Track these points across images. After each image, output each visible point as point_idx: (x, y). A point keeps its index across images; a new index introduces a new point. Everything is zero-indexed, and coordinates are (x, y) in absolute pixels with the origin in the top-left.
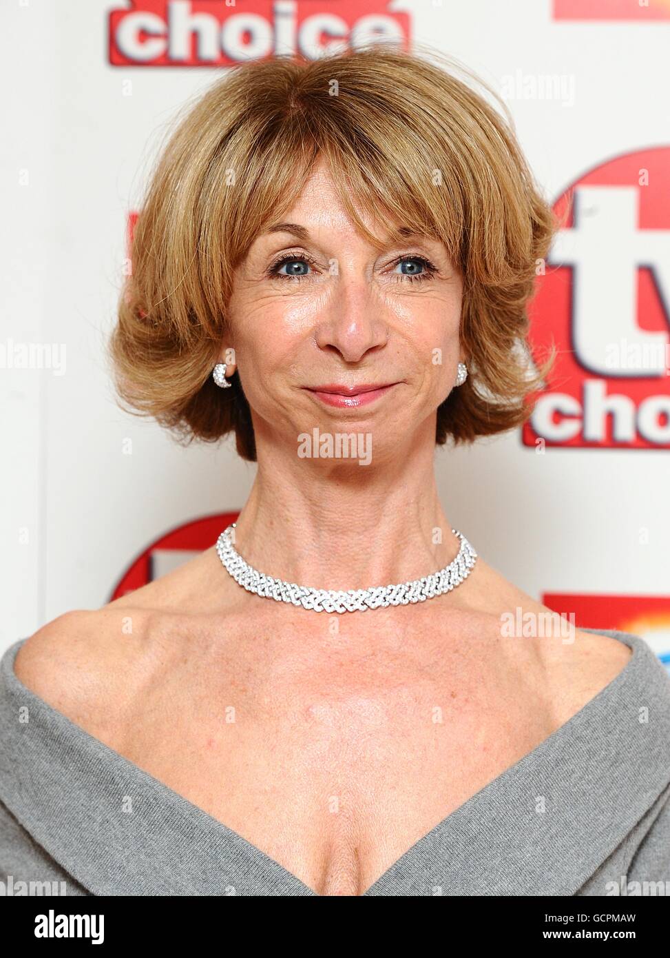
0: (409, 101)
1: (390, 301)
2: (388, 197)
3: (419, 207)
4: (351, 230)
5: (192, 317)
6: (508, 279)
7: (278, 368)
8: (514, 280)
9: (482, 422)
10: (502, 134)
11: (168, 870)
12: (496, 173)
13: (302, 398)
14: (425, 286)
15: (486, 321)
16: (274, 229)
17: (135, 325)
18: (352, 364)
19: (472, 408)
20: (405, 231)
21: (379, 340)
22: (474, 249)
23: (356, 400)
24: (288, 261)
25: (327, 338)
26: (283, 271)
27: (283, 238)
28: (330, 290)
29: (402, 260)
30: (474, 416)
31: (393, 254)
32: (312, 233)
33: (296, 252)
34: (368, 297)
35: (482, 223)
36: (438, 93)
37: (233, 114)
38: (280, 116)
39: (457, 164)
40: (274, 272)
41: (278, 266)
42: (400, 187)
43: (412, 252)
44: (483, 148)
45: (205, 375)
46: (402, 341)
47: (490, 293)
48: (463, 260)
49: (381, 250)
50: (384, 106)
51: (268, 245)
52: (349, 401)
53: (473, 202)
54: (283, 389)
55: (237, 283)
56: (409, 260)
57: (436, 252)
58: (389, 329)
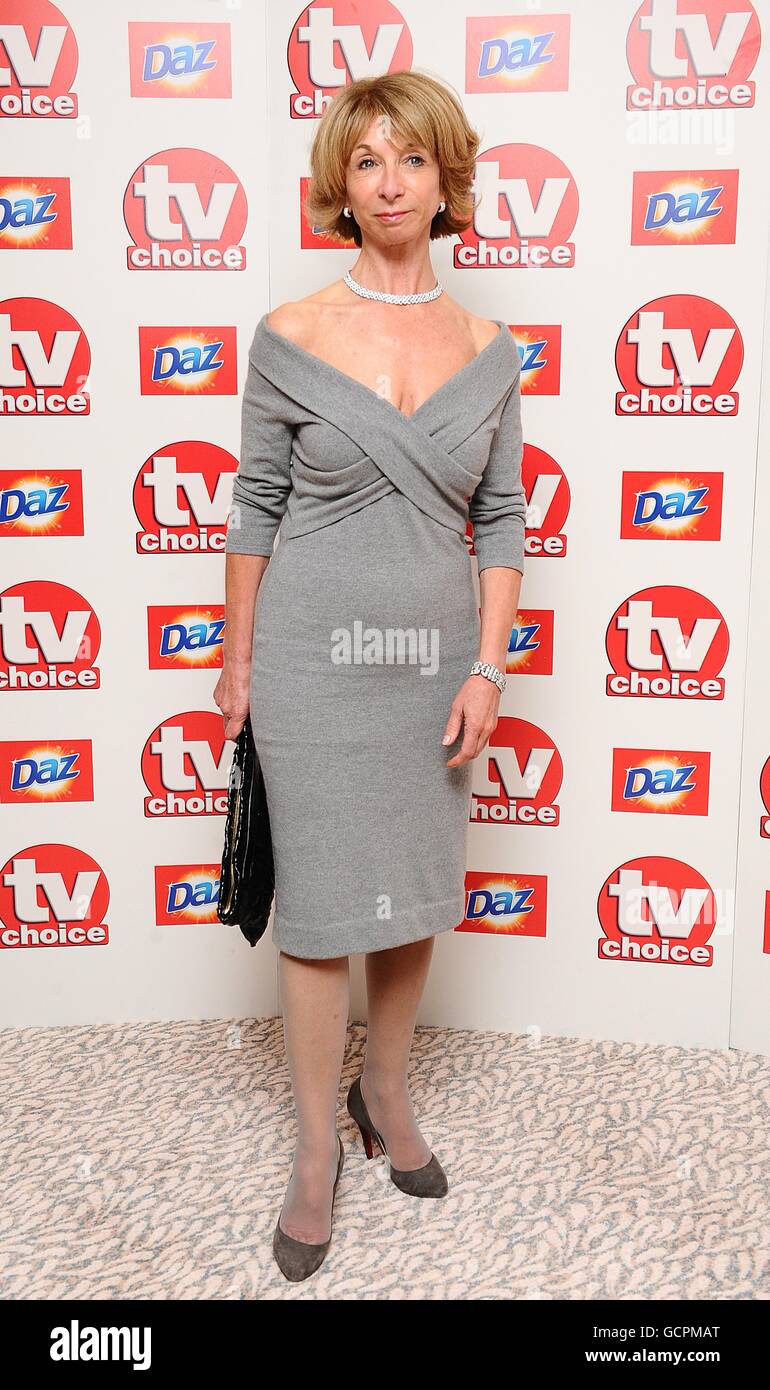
0: (411, 89)
1: (406, 176)
2: (401, 131)
3: (417, 136)
4: (389, 148)
5: (332, 188)
6: (458, 165)
7: (364, 208)
8: (460, 165)
9: (454, 228)
10: (458, 110)
11: (341, 402)
12: (448, 118)
13: (374, 219)
14: (421, 169)
15: (451, 184)
16: (359, 147)
17: (317, 196)
18: (391, 203)
19: (448, 220)
20: (411, 145)
21: (401, 192)
22: (441, 152)
23: (394, 218)
24: (366, 162)
25: (381, 192)
26: (364, 166)
27: (362, 151)
28: (382, 172)
29: (412, 158)
30: (446, 224)
31: (407, 156)
32: (373, 148)
33: (368, 157)
34: (396, 174)
35: (443, 140)
36: (427, 88)
37: (341, 102)
38: (360, 100)
39: (431, 116)
40: (360, 167)
41: (361, 164)
42: (407, 126)
43: (414, 154)
44: (445, 112)
45: (340, 212)
46: (411, 193)
47: (452, 170)
48: (436, 155)
49: (401, 155)
50: (400, 92)
51: (357, 155)
52: (390, 218)
53: (439, 132)
54: (368, 217)
55: (348, 172)
56: (416, 158)
57: (425, 154)
58: (405, 188)
